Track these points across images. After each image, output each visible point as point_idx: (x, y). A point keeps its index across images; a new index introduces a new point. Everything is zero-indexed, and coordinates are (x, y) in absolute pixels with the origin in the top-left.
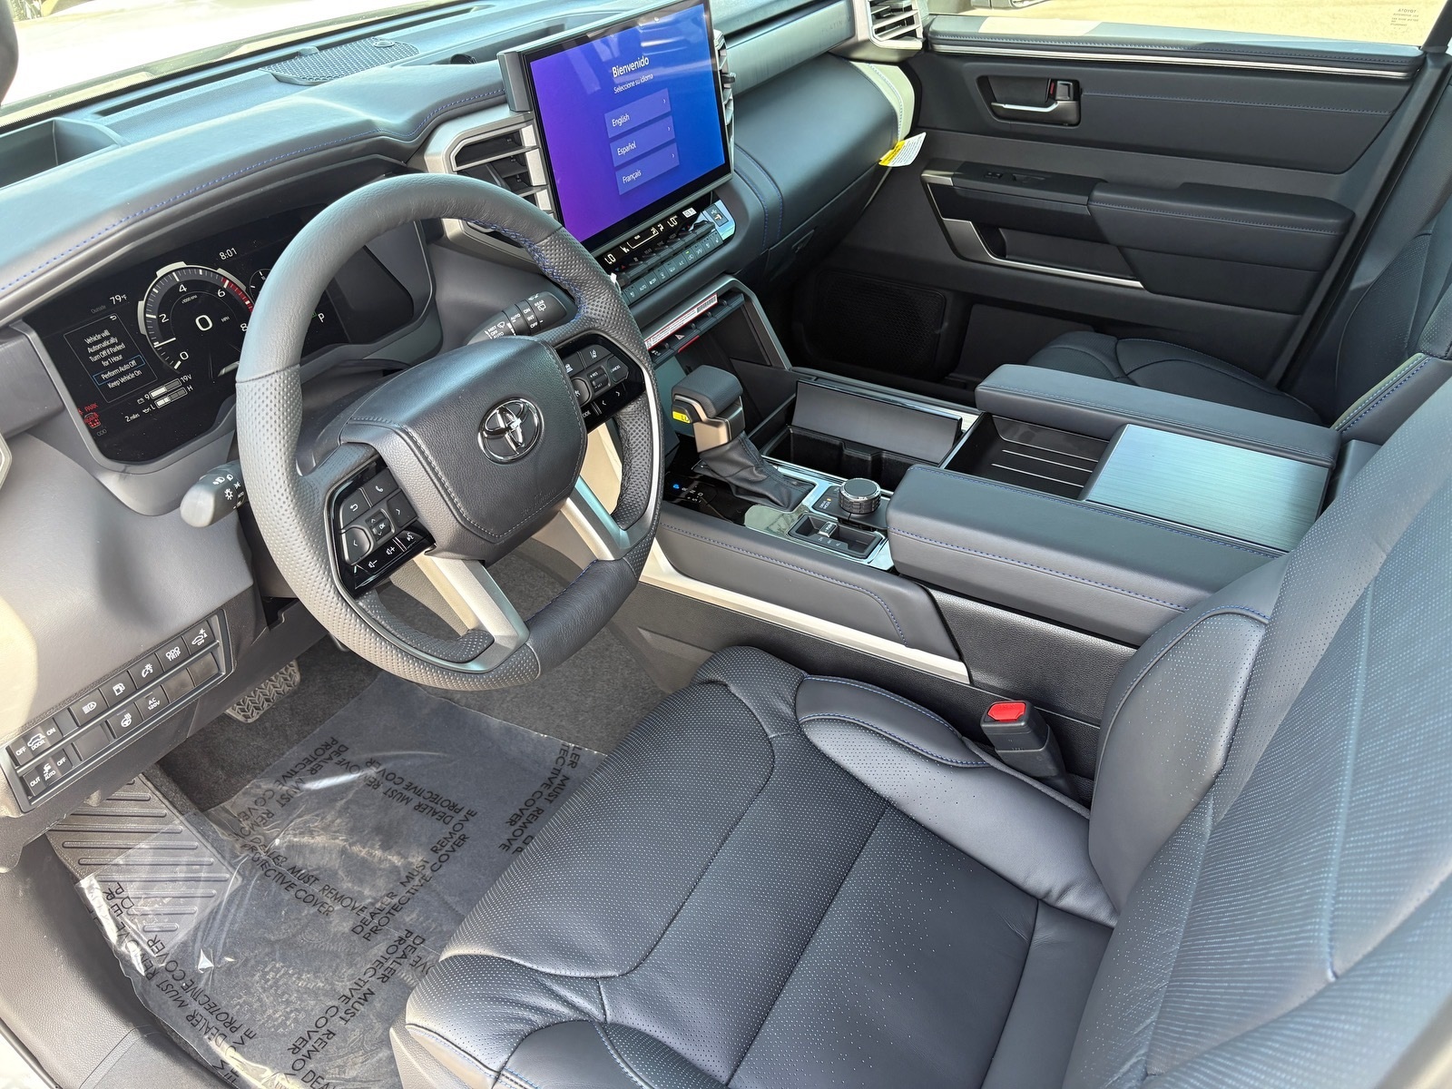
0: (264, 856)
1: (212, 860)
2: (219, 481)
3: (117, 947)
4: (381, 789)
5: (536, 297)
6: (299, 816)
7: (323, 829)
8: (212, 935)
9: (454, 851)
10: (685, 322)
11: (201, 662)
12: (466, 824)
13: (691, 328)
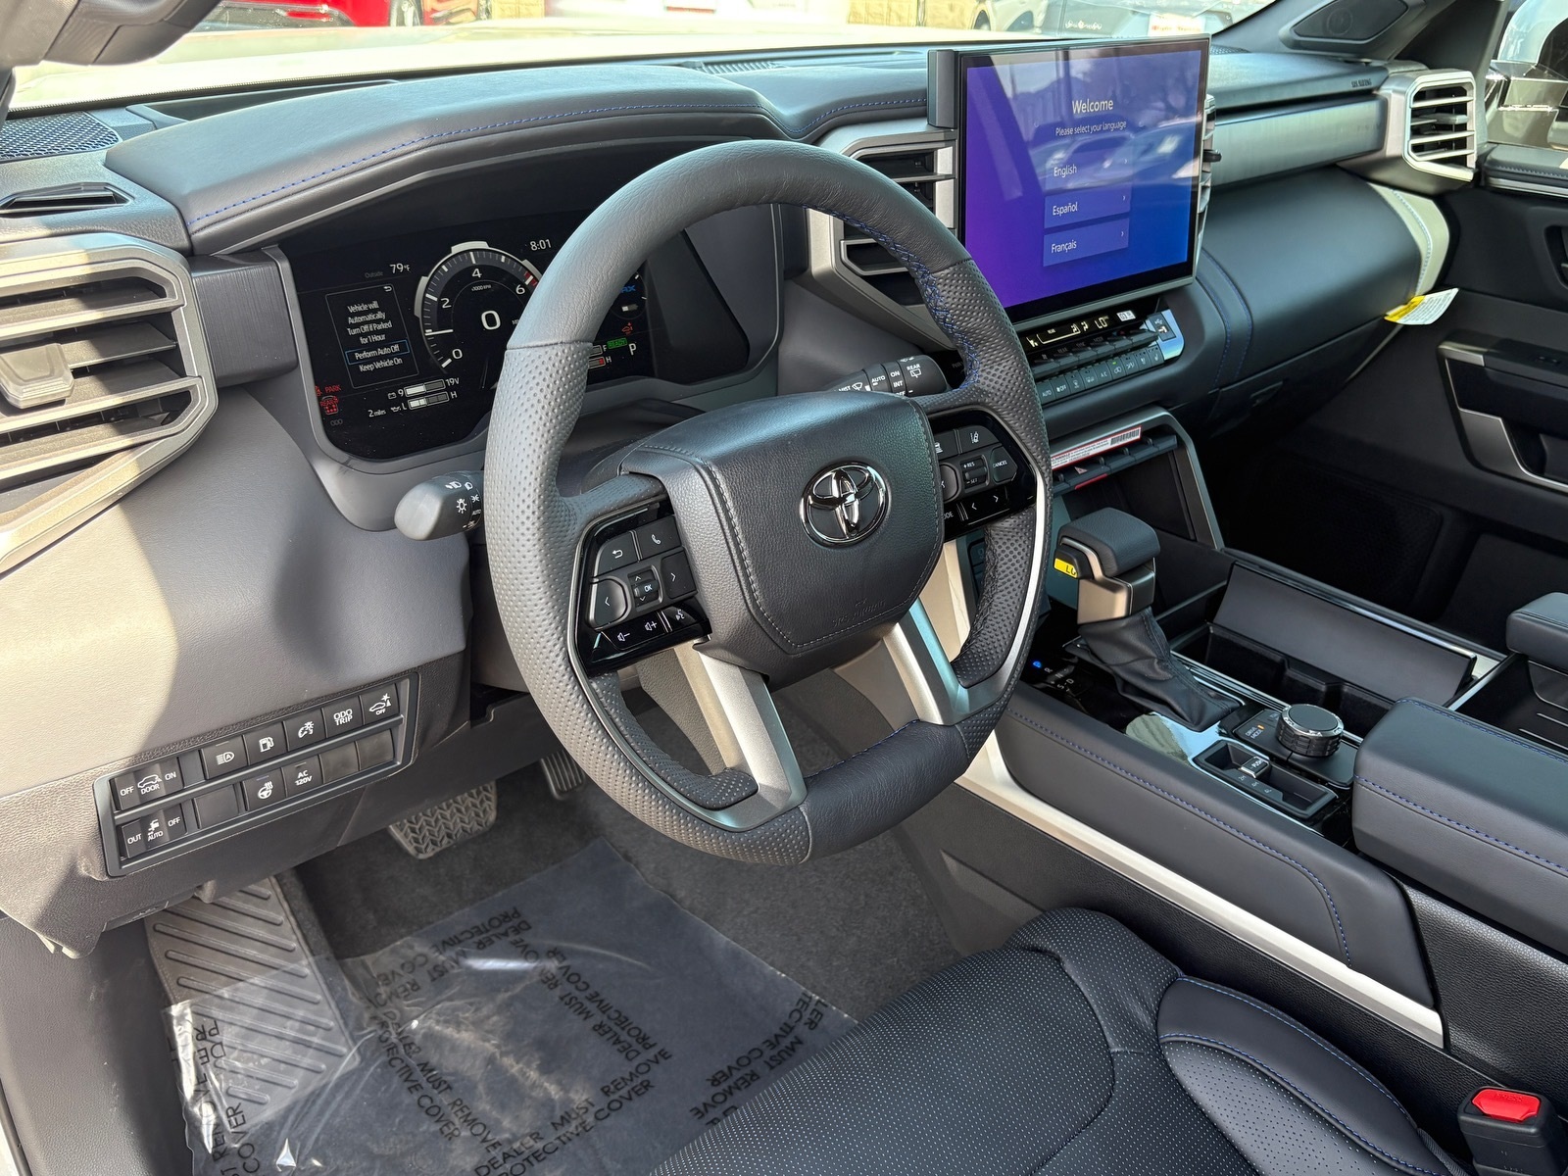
0: (394, 1038)
1: (332, 1024)
2: (453, 485)
3: (190, 1104)
4: (557, 992)
5: (911, 359)
6: (450, 999)
7: (473, 1023)
8: (305, 1125)
9: (630, 1099)
10: (1093, 452)
11: (374, 741)
12: (654, 1066)
13: (1098, 463)
